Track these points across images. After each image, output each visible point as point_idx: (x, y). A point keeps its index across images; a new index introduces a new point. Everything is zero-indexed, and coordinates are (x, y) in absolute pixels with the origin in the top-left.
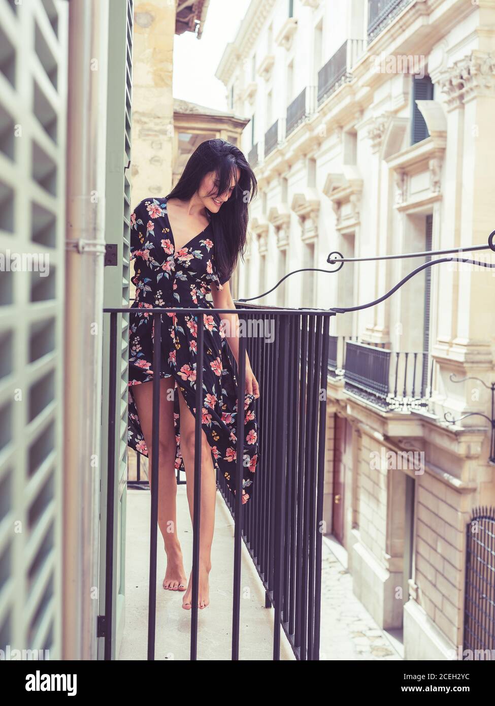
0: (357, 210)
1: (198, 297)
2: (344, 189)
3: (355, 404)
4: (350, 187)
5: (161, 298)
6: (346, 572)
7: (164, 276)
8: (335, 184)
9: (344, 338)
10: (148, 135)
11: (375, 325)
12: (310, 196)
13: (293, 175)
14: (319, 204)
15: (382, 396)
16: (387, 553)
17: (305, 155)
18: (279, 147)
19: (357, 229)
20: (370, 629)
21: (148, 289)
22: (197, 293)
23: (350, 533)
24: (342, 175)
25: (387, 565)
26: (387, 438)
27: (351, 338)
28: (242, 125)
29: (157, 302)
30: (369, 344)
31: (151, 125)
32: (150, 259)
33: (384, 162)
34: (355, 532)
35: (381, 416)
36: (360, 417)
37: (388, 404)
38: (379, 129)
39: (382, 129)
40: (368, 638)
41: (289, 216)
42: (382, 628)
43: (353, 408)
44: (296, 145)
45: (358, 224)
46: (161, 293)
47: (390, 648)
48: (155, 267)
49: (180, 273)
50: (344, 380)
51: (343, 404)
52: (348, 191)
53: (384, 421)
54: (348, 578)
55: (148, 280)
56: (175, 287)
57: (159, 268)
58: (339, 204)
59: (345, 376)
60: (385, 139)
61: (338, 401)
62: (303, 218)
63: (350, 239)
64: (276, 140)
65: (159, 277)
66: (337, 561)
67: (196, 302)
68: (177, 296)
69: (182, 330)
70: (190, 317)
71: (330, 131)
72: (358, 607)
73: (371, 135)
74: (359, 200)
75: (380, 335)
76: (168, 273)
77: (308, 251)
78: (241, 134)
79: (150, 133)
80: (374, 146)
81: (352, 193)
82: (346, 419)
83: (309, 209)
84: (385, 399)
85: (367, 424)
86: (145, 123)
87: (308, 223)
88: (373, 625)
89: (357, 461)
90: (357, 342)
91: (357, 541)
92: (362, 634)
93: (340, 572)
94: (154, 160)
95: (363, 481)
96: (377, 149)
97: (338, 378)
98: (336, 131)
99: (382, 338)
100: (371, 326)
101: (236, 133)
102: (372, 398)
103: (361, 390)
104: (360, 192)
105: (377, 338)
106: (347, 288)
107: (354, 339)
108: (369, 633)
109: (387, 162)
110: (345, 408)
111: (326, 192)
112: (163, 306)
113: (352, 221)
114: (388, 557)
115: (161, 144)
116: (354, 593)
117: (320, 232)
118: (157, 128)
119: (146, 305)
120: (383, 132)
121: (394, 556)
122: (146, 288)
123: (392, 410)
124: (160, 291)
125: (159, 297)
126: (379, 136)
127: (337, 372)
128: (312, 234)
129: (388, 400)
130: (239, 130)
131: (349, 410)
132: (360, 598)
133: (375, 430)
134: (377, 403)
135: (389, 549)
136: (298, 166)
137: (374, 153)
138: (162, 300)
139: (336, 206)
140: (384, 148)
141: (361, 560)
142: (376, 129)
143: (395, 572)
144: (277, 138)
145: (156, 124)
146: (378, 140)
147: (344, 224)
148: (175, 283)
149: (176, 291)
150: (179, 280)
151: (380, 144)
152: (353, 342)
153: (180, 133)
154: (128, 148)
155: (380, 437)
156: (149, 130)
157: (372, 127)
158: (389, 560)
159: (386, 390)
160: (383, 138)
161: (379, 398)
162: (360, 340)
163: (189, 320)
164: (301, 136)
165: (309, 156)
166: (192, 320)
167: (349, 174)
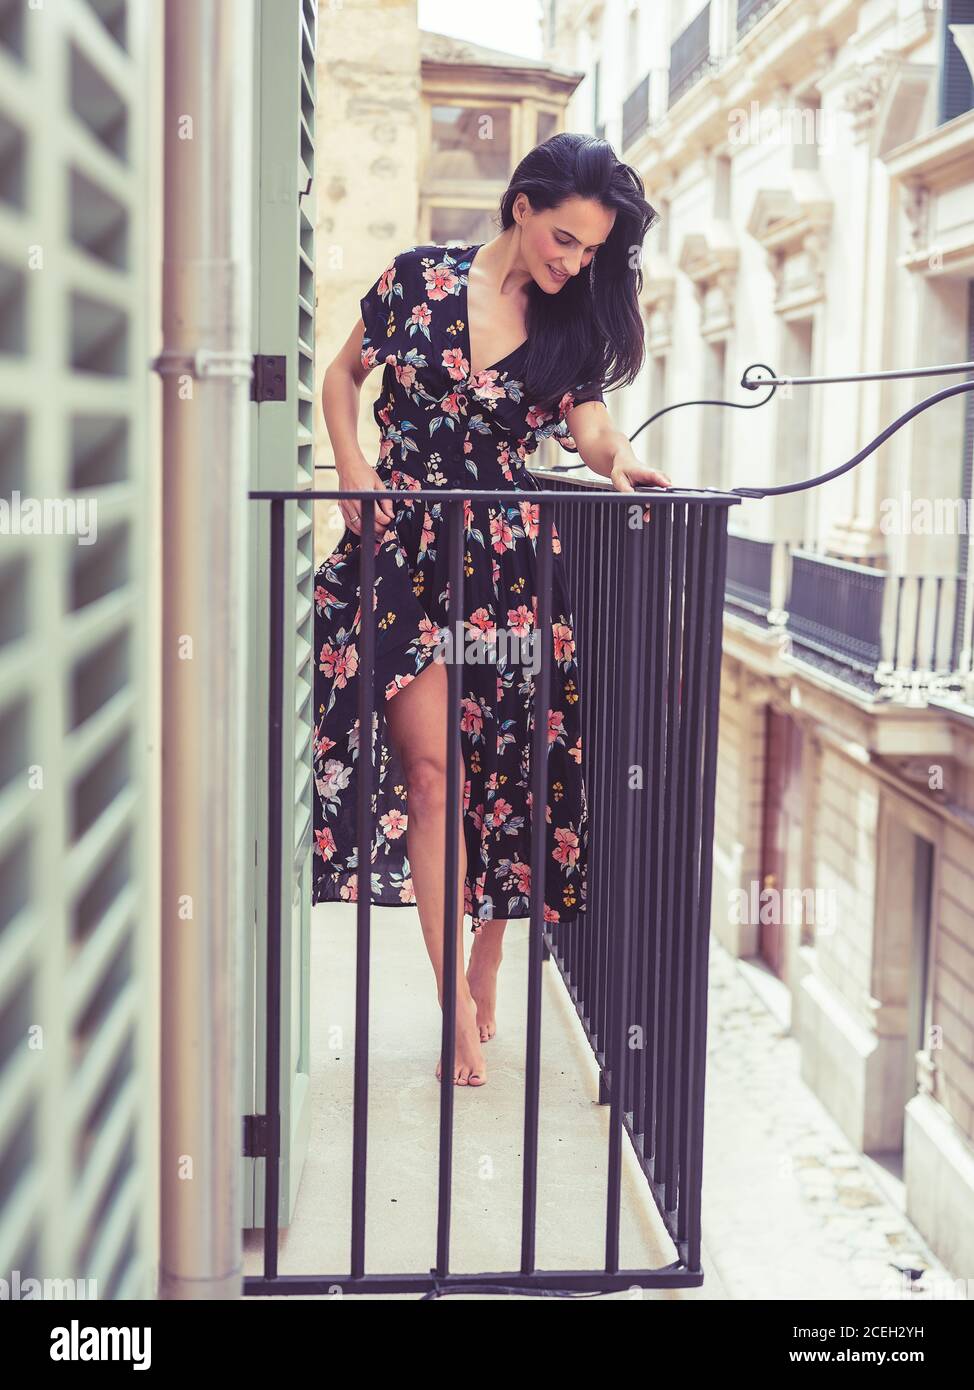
0: (819, 269)
1: (512, 467)
2: (792, 224)
3: (808, 687)
4: (805, 217)
5: (439, 470)
6: (787, 1035)
7: (444, 426)
8: (773, 213)
9: (787, 545)
10: (364, 112)
11: (855, 516)
12: (717, 238)
13: (683, 192)
14: (736, 255)
15: (867, 669)
16: (873, 995)
17: (708, 149)
18: (653, 132)
19: (817, 311)
20: (835, 1152)
21: (410, 445)
22: (510, 458)
23: (795, 953)
24: (787, 193)
25: (873, 1022)
26: (876, 758)
27: (801, 546)
28: (568, 86)
29: (430, 478)
30: (840, 558)
31: (372, 90)
32: (416, 387)
33: (878, 164)
34: (806, 953)
35: (865, 712)
36: (818, 711)
37: (879, 686)
38: (868, 90)
39: (875, 89)
40: (832, 1169)
41: (673, 284)
42: (861, 1149)
43: (804, 693)
44: (688, 128)
45: (821, 299)
46: (439, 460)
47: (876, 1192)
48: (424, 402)
49: (477, 419)
50: (786, 637)
51: (783, 685)
52: (800, 227)
53: (869, 721)
54: (791, 1050)
55: (408, 425)
56: (468, 448)
57: (434, 405)
58: (780, 255)
59: (789, 626)
60: (883, 111)
61: (772, 680)
62: (704, 287)
63: (803, 331)
64: (646, 118)
65: (434, 425)
66: (768, 1011)
67: (509, 478)
68: (472, 467)
69: (480, 537)
70: (498, 511)
71: (761, 95)
72: (811, 1107)
73: (853, 104)
74: (824, 246)
75: (864, 539)
76: (453, 418)
77: (713, 358)
78: (565, 106)
79: (373, 107)
80: (858, 128)
81: (809, 232)
82: (790, 719)
83: (715, 267)
84: (872, 676)
85: (834, 729)
86: (360, 85)
87: (715, 298)
88: (842, 1144)
89: (813, 806)
90: (815, 552)
91: (809, 971)
92: (817, 1162)
93: (774, 1035)
94: (380, 166)
95: (825, 847)
96: (863, 134)
97: (773, 630)
98: (777, 95)
99: (868, 546)
100: (845, 520)
101: (554, 104)
102: (846, 672)
103: (822, 656)
104: (826, 231)
105: (858, 545)
106: (795, 438)
107: (809, 546)
108: (834, 1161)
109: (886, 162)
110: (787, 694)
111: (753, 230)
112: (443, 487)
113: (809, 294)
114: (875, 1004)
115: (394, 131)
116: (804, 1077)
117: (741, 318)
118: (385, 96)
119: (408, 480)
120: (878, 96)
121: (889, 1002)
122: (407, 443)
123: (886, 699)
124: (437, 454)
125: (435, 467)
126: (869, 105)
127: (772, 617)
128: (722, 321)
129: (879, 678)
130: (561, 98)
131: (796, 699)
132: (814, 1086)
133: (851, 740)
134: (856, 684)
135: (877, 988)
136: (694, 171)
137: (857, 144)
138: (439, 475)
139: (774, 260)
140: (880, 130)
141: (817, 1010)
142: (862, 89)
143: (888, 1036)
144: (647, 111)
145: (384, 88)
146: (866, 115)
147: (792, 298)
148: (467, 439)
149: (470, 456)
150: (475, 433)
151: (870, 123)
152: (807, 554)
153: (435, 105)
154: (307, 149)
155: (860, 753)
156: (369, 100)
157: (852, 85)
158: (876, 1012)
159: (876, 657)
160: (877, 108)
161: (860, 673)
162: (822, 550)
163: (495, 517)
164: (700, 106)
165: (718, 150)
166: (500, 517)
167: (803, 189)
